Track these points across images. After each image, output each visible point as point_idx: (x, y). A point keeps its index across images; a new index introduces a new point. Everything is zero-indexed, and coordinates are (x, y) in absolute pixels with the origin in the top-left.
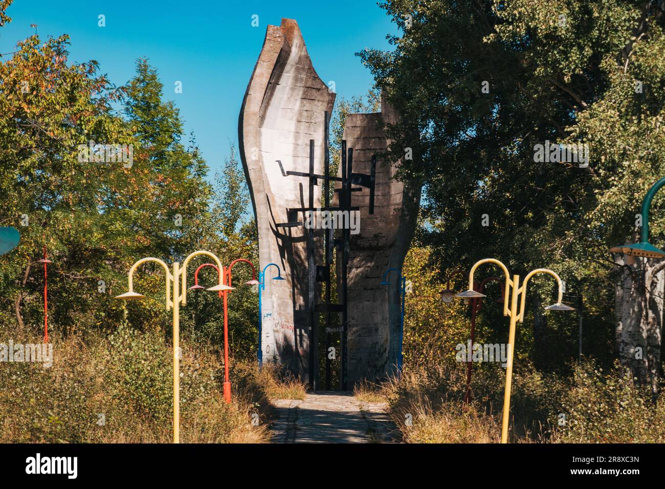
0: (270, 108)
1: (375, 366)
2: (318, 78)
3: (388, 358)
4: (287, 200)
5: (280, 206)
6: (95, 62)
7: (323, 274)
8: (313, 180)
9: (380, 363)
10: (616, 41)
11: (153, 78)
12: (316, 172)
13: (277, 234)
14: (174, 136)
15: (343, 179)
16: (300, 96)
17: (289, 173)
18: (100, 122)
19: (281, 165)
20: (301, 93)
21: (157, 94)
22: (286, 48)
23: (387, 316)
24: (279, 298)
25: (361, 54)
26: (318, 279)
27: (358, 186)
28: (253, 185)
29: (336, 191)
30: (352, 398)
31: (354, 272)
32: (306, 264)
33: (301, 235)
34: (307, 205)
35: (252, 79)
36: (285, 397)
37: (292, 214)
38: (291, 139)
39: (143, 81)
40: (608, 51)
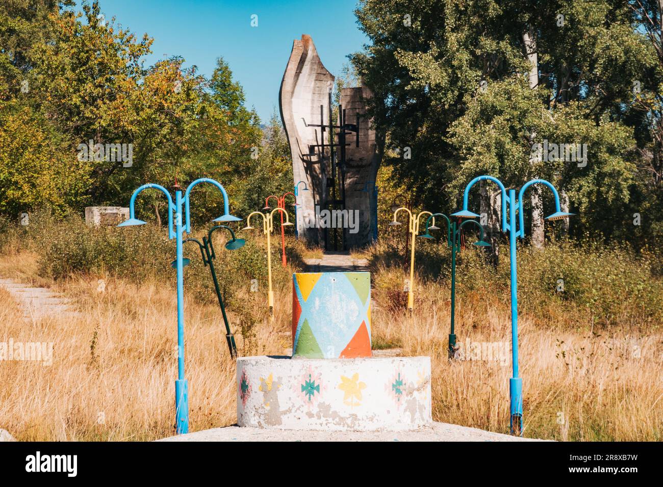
0: (296, 87)
1: (363, 235)
2: (324, 68)
3: (370, 230)
4: (308, 140)
5: (304, 144)
6: (195, 66)
7: (331, 183)
8: (323, 129)
9: (365, 233)
10: (470, 87)
11: (226, 68)
12: (324, 124)
13: (303, 160)
14: (240, 102)
15: (341, 127)
16: (314, 79)
17: (309, 125)
18: (204, 107)
19: (304, 121)
20: (314, 77)
21: (229, 78)
22: (305, 52)
23: (369, 206)
24: (306, 197)
25: (349, 57)
26: (328, 185)
27: (350, 132)
28: (289, 133)
29: (337, 134)
30: (349, 256)
31: (348, 181)
32: (320, 176)
33: (317, 160)
34: (320, 143)
35: (286, 71)
36: (312, 257)
37: (312, 148)
38: (309, 104)
39: (220, 70)
40: (466, 92)
